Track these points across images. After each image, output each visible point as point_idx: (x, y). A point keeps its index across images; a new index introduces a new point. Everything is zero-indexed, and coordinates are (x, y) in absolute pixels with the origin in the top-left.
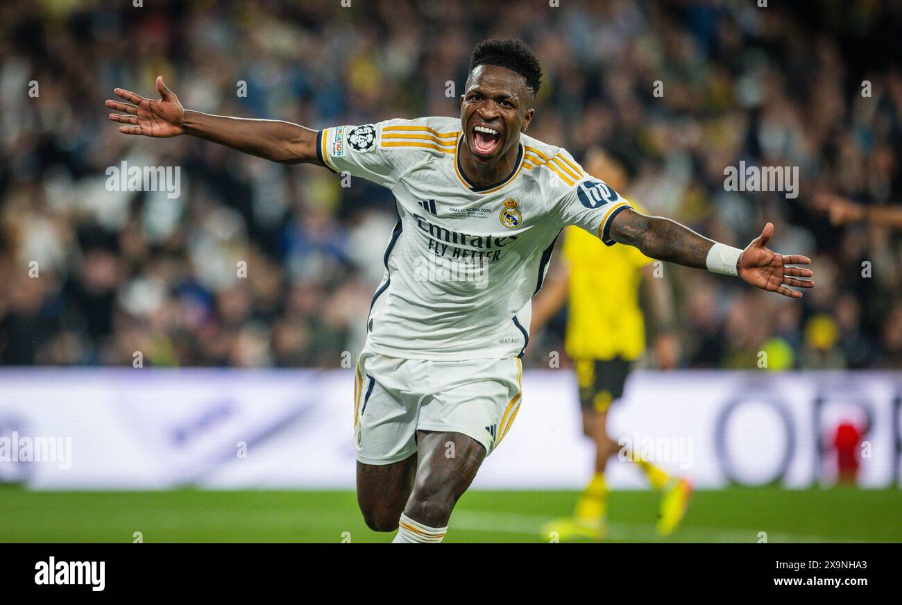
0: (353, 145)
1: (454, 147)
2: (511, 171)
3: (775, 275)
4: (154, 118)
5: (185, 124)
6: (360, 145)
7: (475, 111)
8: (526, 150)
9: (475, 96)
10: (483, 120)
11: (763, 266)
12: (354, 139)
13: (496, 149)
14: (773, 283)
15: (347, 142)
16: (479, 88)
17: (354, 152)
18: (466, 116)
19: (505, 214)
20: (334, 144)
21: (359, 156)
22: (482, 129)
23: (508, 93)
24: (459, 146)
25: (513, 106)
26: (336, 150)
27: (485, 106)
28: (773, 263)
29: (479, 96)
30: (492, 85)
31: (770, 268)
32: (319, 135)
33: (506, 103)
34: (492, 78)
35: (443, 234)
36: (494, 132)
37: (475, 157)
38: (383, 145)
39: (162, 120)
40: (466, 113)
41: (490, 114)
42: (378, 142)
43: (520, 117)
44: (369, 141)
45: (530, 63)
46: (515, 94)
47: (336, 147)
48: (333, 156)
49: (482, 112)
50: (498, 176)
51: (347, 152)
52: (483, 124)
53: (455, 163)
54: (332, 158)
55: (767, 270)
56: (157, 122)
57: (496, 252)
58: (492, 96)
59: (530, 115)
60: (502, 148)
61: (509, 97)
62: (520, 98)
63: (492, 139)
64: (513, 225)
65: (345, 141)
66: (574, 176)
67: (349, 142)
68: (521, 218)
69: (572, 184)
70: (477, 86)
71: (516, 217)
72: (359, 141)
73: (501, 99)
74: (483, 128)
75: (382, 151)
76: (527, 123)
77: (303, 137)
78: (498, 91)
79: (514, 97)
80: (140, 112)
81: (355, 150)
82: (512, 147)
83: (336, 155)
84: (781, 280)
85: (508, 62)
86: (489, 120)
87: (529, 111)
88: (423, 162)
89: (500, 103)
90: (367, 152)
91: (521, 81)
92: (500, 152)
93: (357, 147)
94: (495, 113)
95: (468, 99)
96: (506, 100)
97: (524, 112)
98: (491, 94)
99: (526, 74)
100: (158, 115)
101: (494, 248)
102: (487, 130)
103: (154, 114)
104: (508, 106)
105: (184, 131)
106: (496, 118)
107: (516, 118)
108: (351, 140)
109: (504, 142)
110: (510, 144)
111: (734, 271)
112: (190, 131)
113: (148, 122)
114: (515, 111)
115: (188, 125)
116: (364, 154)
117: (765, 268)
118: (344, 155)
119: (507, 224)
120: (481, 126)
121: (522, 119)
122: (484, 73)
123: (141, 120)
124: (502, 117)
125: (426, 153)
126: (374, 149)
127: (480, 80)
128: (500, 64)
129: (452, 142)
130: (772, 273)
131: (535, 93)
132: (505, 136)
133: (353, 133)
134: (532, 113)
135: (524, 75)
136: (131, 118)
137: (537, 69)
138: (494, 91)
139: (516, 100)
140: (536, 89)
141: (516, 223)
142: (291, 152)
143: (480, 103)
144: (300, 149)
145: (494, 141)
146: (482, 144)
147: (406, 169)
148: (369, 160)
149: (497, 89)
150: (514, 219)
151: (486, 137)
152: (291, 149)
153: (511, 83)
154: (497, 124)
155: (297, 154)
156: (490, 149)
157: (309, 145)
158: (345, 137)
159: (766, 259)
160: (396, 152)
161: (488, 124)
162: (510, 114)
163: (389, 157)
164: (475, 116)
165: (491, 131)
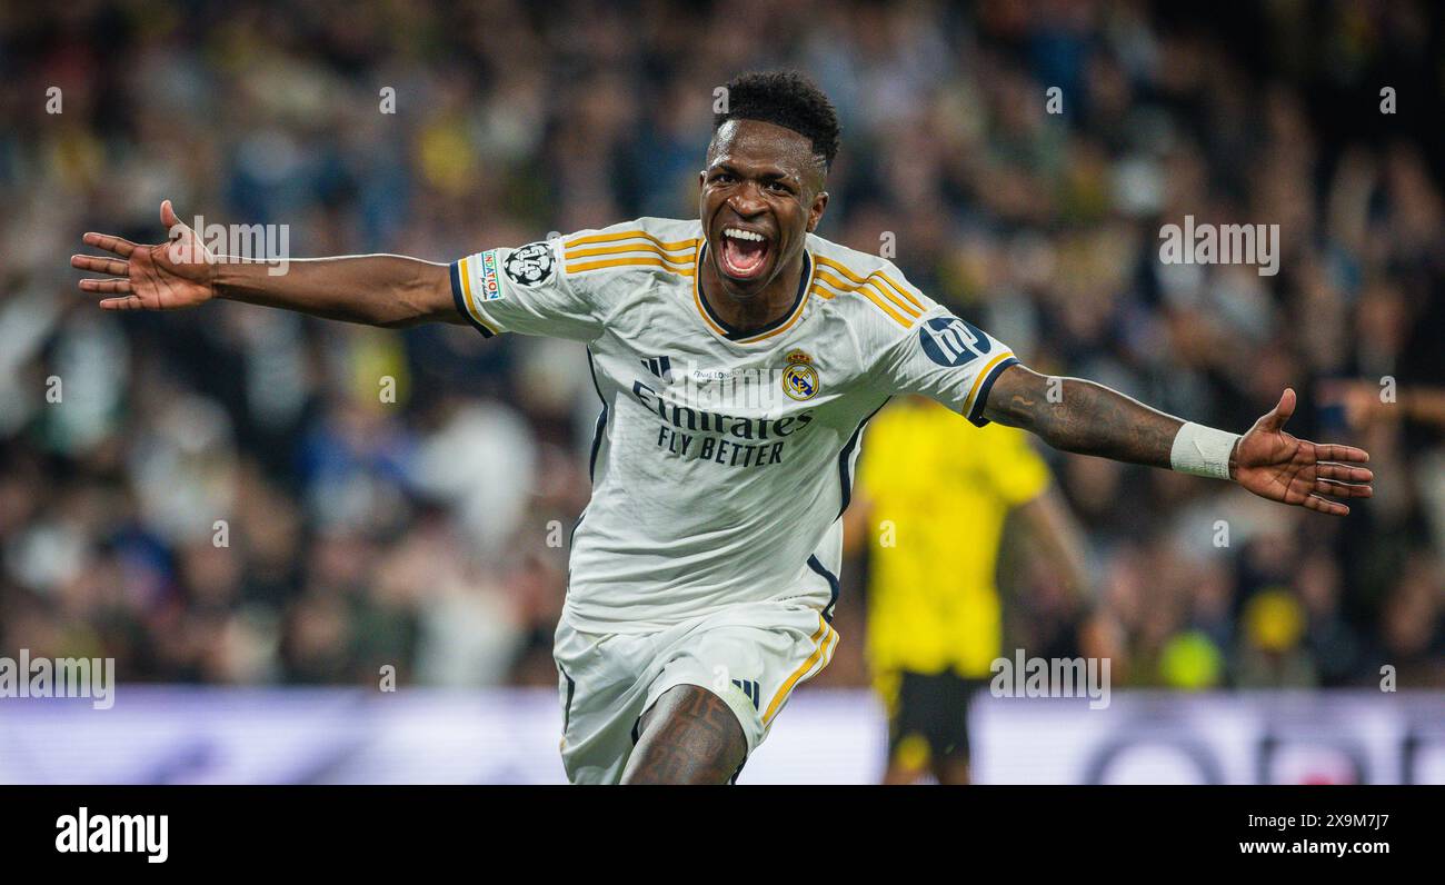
0: (517, 277)
1: (692, 265)
2: (793, 301)
3: (1301, 478)
4: (160, 277)
5: (216, 281)
6: (528, 277)
7: (724, 203)
8: (816, 263)
9: (725, 176)
10: (737, 217)
11: (1280, 463)
12: (516, 267)
13: (763, 266)
14: (1297, 491)
15: (504, 273)
16: (730, 162)
17: (519, 289)
18: (708, 212)
19: (790, 376)
20: (483, 280)
21: (529, 295)
22: (738, 234)
23: (782, 170)
24: (700, 264)
25: (790, 190)
26: (487, 289)
27: (742, 192)
28: (1297, 457)
29: (730, 175)
30: (752, 156)
31: (1290, 467)
32: (454, 271)
33: (778, 186)
34: (751, 141)
35: (684, 418)
36: (759, 238)
37: (727, 282)
38: (570, 270)
39: (174, 278)
40: (709, 207)
41: (750, 206)
42: (560, 269)
43: (803, 209)
44: (544, 267)
45: (819, 113)
46: (794, 170)
47: (487, 284)
48: (483, 300)
49: (737, 203)
50: (770, 311)
51: (508, 290)
52: (740, 224)
53: (695, 293)
54: (482, 304)
55: (1285, 470)
56: (166, 284)
57: (775, 445)
58: (753, 175)
59: (821, 203)
60: (775, 265)
61: (781, 176)
62: (802, 177)
63: (756, 250)
64: (804, 395)
65: (502, 274)
66: (909, 311)
67: (509, 273)
68: (817, 380)
69: (908, 324)
70: (727, 158)
71: (810, 381)
72: (526, 269)
73: (769, 180)
74: (738, 231)
75: (569, 281)
76: (817, 218)
77: (426, 277)
78: (764, 165)
79: (792, 175)
80: (135, 270)
81: (522, 286)
82: (793, 260)
83: (489, 299)
84: (1311, 485)
85: (779, 114)
86: (749, 218)
87: (820, 196)
88: (644, 290)
89: (767, 186)
90: (544, 287)
91: (803, 145)
92: (771, 272)
93: (523, 280)
94: (759, 205)
95: (711, 180)
96: (779, 180)
97: (811, 200)
98: (752, 170)
99: (812, 134)
100: (166, 270)
101: (772, 439)
102: (746, 235)
103: (160, 271)
104: (781, 191)
105: (215, 292)
106: (761, 214)
107: (797, 210)
108: (511, 270)
109: (778, 253)
110: (789, 256)
111: (1225, 472)
112: (226, 292)
113: (151, 285)
114: (795, 199)
115: (222, 281)
116: (537, 290)
117: (1284, 466)
118: (503, 295)
119: (794, 393)
120: (735, 228)
121: (807, 212)
122: (737, 136)
123: (136, 283)
124: (773, 211)
125: (645, 275)
126: (554, 280)
127: (732, 147)
128: (764, 117)
129: (689, 256)
130: (1294, 475)
131: (829, 164)
132: (778, 242)
133: (512, 258)
134: (825, 200)
135: (808, 136)
136: (119, 283)
137: (830, 123)
138: (757, 166)
139: (795, 181)
140: (830, 156)
141: (809, 392)
142: (407, 305)
143: (733, 187)
144: (421, 298)
145: (759, 252)
146: (740, 259)
147: (614, 306)
148: (546, 300)
149: (760, 163)
150: (805, 384)
151: (745, 247)
152: (406, 300)
153: (788, 151)
154: (764, 224)
155: (419, 308)
156: (753, 268)
157: (437, 288)
158: (500, 266)
159: (1285, 452)
160: (596, 279)
161: (749, 225)
162: (786, 205)
163: (582, 291)
164: (724, 211)
165: (752, 237)
